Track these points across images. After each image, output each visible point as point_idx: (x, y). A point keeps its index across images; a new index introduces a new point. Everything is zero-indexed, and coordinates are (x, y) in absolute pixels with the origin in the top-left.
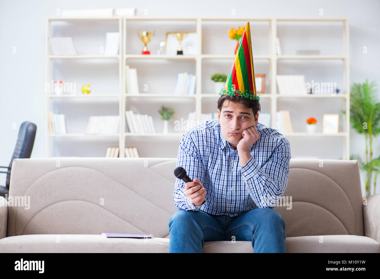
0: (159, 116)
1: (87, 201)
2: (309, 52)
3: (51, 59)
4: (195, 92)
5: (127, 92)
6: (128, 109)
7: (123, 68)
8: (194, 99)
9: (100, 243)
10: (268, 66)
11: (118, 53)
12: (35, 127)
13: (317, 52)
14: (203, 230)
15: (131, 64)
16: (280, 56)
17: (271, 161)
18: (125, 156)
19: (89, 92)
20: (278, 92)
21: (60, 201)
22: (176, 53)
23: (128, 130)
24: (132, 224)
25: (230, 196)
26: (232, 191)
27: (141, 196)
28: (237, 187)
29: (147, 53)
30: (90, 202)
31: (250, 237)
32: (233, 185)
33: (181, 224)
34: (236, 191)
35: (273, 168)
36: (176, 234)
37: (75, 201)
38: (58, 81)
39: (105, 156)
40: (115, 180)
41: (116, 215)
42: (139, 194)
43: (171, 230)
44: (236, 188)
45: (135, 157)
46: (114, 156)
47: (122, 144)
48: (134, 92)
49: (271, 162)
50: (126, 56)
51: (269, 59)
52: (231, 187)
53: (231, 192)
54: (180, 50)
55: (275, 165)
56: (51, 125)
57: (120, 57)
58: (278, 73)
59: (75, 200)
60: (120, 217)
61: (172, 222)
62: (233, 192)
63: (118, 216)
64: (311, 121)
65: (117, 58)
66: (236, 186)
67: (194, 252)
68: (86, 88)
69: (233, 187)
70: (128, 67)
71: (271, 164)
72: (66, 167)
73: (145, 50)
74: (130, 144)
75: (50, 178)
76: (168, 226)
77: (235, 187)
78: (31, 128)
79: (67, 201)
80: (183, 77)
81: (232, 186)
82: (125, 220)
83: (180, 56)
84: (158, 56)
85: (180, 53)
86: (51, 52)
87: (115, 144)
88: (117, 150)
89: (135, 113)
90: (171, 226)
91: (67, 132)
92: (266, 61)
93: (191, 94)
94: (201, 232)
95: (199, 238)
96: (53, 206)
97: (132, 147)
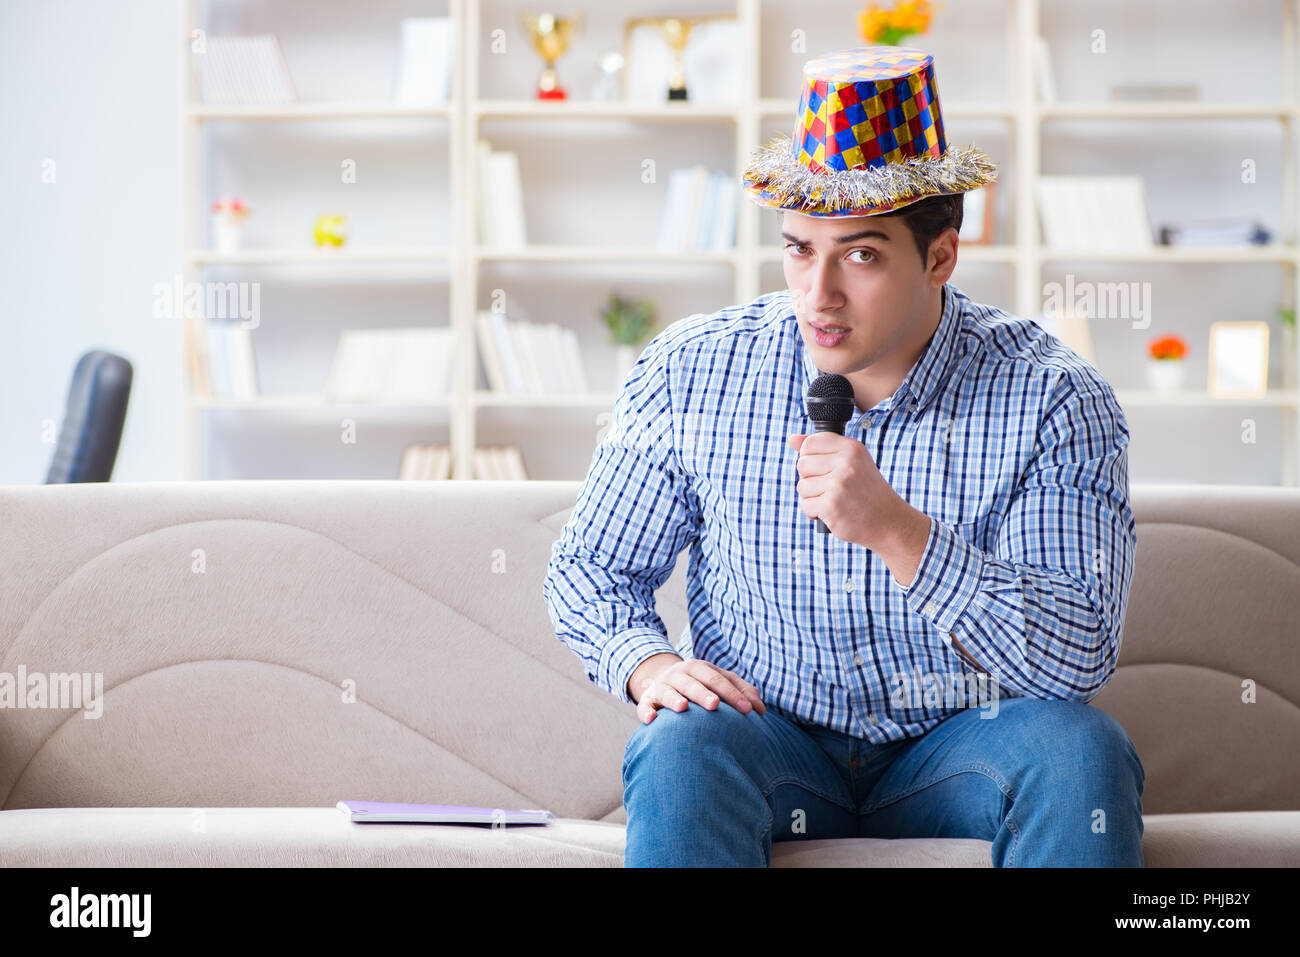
0: (601, 331)
1: (282, 664)
2: (1157, 93)
3: (201, 120)
4: (734, 242)
5: (480, 238)
6: (484, 303)
7: (467, 150)
8: (730, 268)
9: (321, 851)
10: (1005, 145)
11: (448, 96)
12: (126, 371)
13: (1187, 92)
14: (768, 799)
15: (495, 137)
16: (1051, 105)
17: (1034, 495)
18: (475, 477)
19: (338, 242)
20: (1042, 239)
21: (168, 665)
22: (667, 94)
23: (484, 382)
24: (466, 760)
25: (842, 611)
26: (849, 594)
27: (506, 640)
28: (873, 577)
29: (556, 95)
30: (293, 667)
31: (992, 825)
32: (854, 567)
33: (678, 774)
34: (868, 593)
35: (1051, 521)
36: (654, 814)
37: (228, 663)
38: (226, 201)
39: (398, 474)
40: (399, 576)
41: (400, 721)
42: (497, 634)
43: (634, 796)
44: (868, 582)
45: (508, 477)
46: (433, 477)
47: (463, 434)
48: (509, 242)
49: (1038, 498)
50: (477, 108)
51: (1010, 120)
52: (845, 575)
53: (845, 597)
54: (677, 85)
55: (1056, 507)
56: (198, 365)
57: (453, 110)
58: (1046, 168)
59: (229, 658)
60: (416, 730)
61: (639, 759)
62: (853, 597)
63: (410, 728)
64: (1167, 349)
65: (442, 117)
66: (868, 572)
67: (735, 864)
68: (331, 227)
69: (854, 575)
70: (484, 149)
71: (1037, 508)
72: (194, 520)
73: (548, 84)
74: (493, 433)
75: (125, 565)
76: (620, 776)
77: (863, 577)
78: (110, 375)
79: (194, 664)
80: (689, 185)
81: (850, 572)
82: (438, 744)
83: (678, 109)
84: (599, 104)
85: (678, 95)
86: (196, 92)
87: (436, 437)
88: (443, 459)
89: (511, 318)
90: (635, 778)
91: (259, 389)
92: (997, 128)
93: (721, 249)
94: (764, 804)
95: (750, 829)
96: (136, 683)
97: (501, 446)
